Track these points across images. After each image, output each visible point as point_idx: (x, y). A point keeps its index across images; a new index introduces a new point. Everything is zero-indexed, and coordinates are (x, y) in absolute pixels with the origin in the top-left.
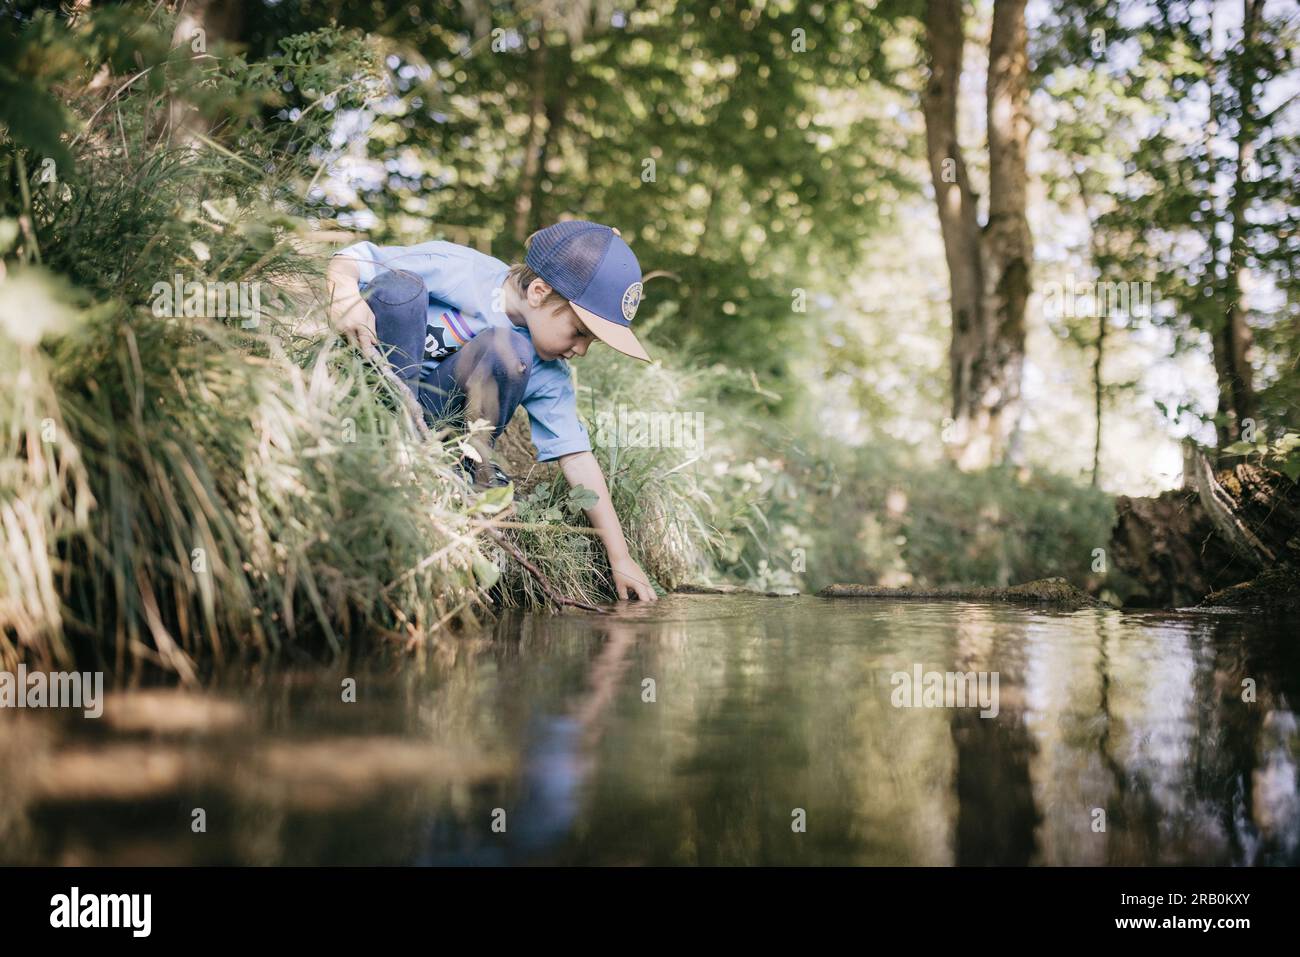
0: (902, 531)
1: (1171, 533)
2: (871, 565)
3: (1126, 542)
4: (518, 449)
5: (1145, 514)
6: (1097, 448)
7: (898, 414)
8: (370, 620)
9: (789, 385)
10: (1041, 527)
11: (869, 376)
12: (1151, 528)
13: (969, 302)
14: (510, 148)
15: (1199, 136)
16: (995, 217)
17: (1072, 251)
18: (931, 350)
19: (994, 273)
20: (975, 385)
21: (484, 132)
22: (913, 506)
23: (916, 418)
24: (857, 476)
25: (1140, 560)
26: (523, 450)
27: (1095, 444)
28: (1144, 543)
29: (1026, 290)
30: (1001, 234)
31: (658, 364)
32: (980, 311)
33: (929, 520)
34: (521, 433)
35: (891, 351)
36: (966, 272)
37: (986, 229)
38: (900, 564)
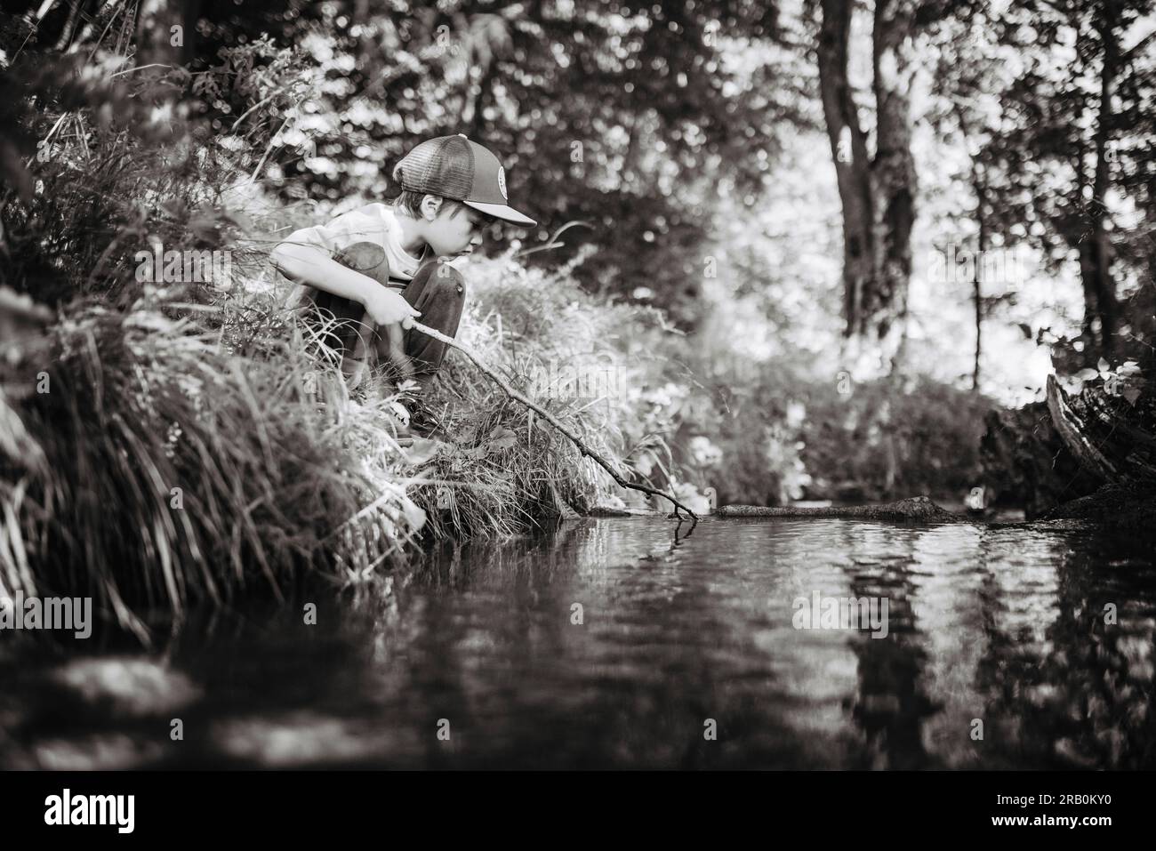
0: (802, 437)
1: (1033, 441)
2: (774, 467)
3: (995, 449)
4: (450, 391)
5: (1010, 424)
6: (977, 354)
7: (801, 325)
8: (311, 566)
9: (702, 303)
10: (925, 430)
11: (775, 292)
12: (1016, 436)
13: (860, 230)
14: (449, 96)
15: (1066, 75)
16: (882, 153)
17: (954, 178)
18: (828, 269)
19: (882, 203)
20: (866, 303)
21: (426, 85)
22: (811, 413)
23: (817, 329)
24: (761, 389)
25: (1006, 465)
26: (454, 392)
27: (975, 350)
28: (1010, 450)
29: (911, 218)
30: (889, 168)
31: (575, 305)
32: (870, 238)
33: (826, 426)
34: (452, 376)
35: (793, 270)
36: (857, 202)
37: (874, 164)
38: (800, 466)
